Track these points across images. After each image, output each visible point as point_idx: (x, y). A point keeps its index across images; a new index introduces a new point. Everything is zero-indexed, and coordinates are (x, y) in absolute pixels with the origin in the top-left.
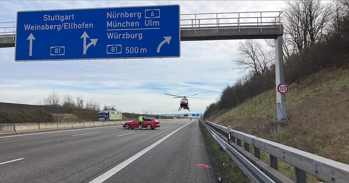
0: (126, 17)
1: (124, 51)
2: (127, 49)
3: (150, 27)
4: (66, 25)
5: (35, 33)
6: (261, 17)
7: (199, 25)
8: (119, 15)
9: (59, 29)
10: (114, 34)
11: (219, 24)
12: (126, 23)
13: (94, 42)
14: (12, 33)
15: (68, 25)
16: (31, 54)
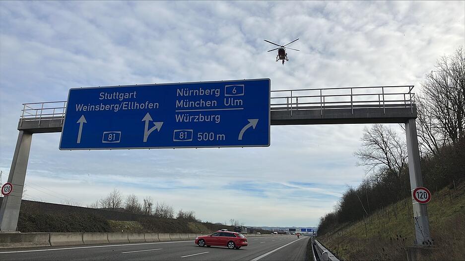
0: (200, 94)
1: (196, 137)
2: (200, 135)
3: (230, 106)
4: (125, 104)
5: (87, 115)
6: (383, 94)
7: (297, 104)
8: (192, 93)
9: (116, 110)
10: (184, 116)
11: (324, 103)
12: (200, 102)
13: (158, 125)
14: (61, 115)
15: (128, 104)
16: (79, 142)
